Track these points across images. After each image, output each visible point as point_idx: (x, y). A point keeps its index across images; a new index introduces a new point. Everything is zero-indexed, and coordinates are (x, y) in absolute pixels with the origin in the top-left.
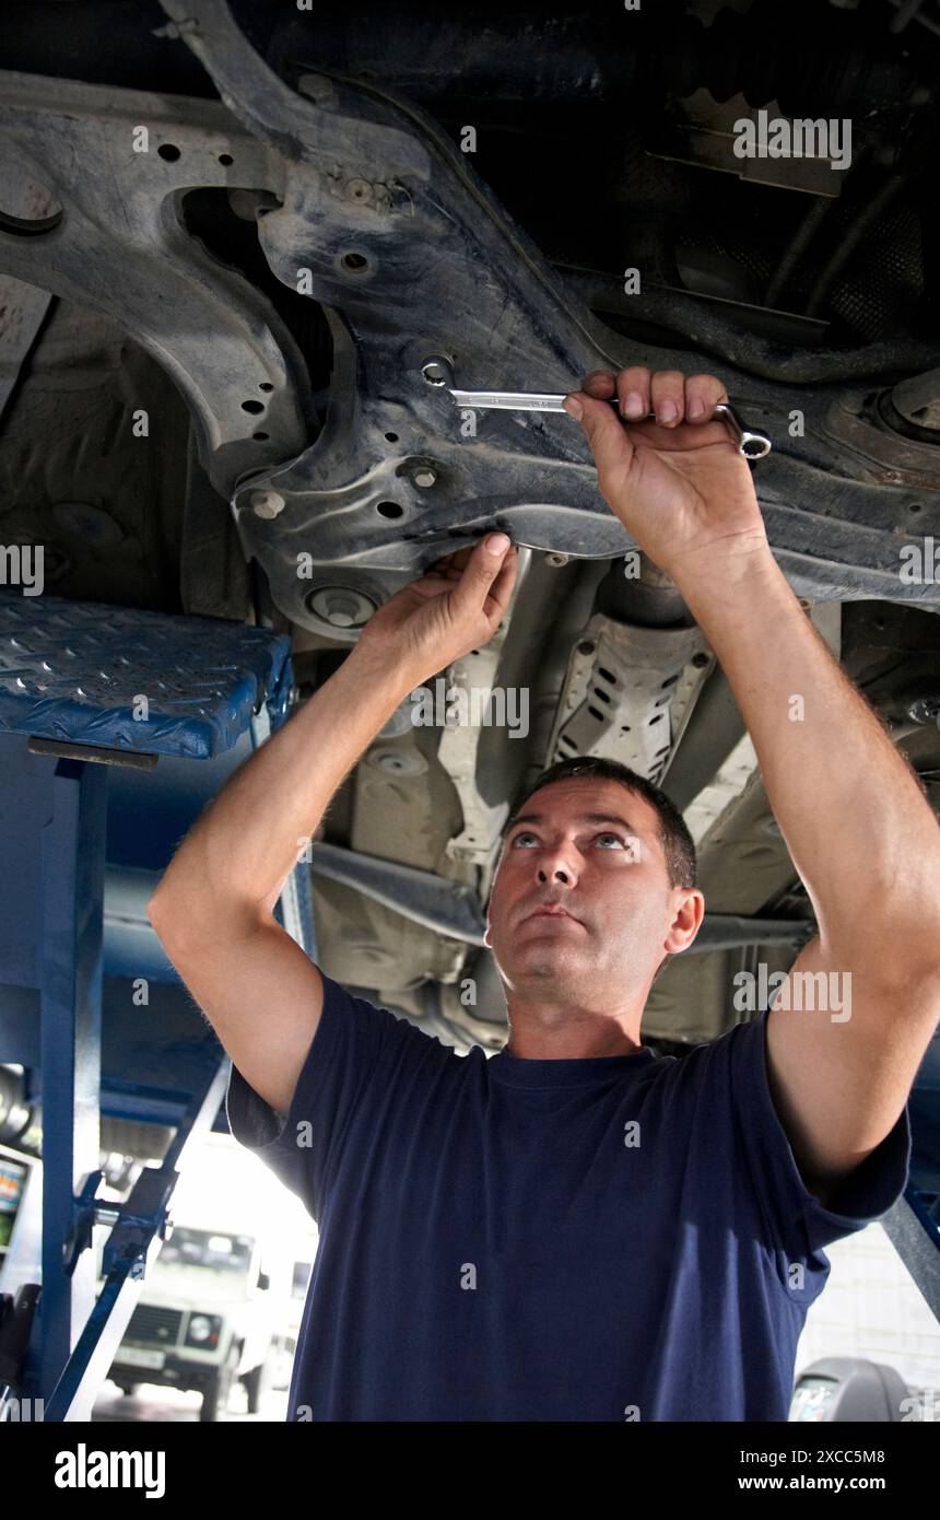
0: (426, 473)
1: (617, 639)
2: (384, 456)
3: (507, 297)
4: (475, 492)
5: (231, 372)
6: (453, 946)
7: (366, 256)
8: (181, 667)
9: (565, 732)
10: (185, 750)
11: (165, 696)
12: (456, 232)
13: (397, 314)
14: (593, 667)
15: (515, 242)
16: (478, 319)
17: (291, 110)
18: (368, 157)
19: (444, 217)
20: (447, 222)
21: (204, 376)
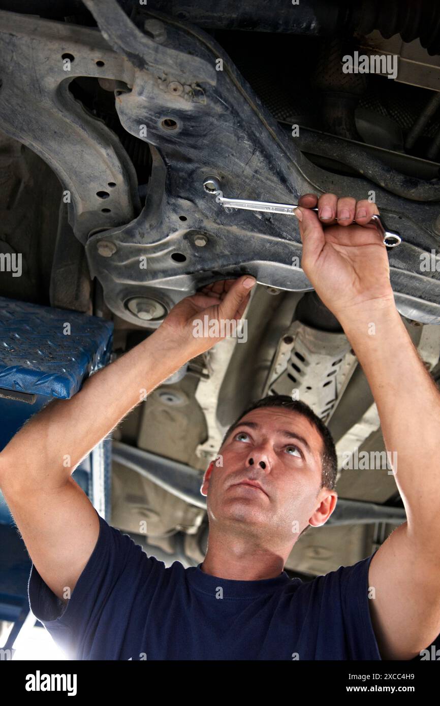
0: (201, 239)
1: (307, 337)
2: (178, 228)
3: (255, 149)
4: (229, 251)
5: (92, 175)
6: (195, 510)
7: (176, 121)
8: (50, 341)
9: (273, 387)
10: (54, 393)
11: (42, 359)
12: (228, 112)
13: (192, 153)
14: (292, 351)
15: (261, 117)
16: (238, 159)
17: (140, 43)
18: (182, 71)
19: (223, 104)
20: (224, 107)
21: (76, 176)
